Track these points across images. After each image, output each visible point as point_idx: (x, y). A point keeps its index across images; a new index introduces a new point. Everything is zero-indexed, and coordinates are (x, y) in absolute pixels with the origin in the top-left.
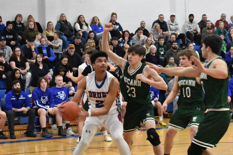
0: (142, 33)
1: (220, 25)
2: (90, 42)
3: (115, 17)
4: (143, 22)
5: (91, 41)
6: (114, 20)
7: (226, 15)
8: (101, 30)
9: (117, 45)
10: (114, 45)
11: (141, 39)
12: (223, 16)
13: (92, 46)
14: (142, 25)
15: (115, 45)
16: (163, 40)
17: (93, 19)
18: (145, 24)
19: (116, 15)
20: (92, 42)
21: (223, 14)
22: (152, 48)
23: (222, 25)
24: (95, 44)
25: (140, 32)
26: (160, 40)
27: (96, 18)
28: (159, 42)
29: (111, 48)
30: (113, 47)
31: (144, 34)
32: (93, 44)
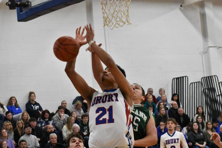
0: (63, 111)
1: (150, 99)
2: (7, 125)
3: (34, 96)
4: (64, 102)
5: (8, 123)
6: (33, 99)
7: (153, 90)
8: (18, 110)
9: (36, 127)
10: (32, 127)
11: (62, 118)
12: (150, 91)
13: (9, 128)
14: (63, 105)
15: (34, 127)
16: (87, 119)
17: (11, 99)
18: (66, 104)
19: (34, 93)
20: (9, 125)
21: (150, 89)
22: (75, 127)
23: (151, 98)
24: (12, 127)
25: (61, 111)
26: (84, 118)
27: (14, 99)
28: (82, 121)
29: (29, 130)
30: (31, 128)
31: (65, 113)
32: (10, 126)
